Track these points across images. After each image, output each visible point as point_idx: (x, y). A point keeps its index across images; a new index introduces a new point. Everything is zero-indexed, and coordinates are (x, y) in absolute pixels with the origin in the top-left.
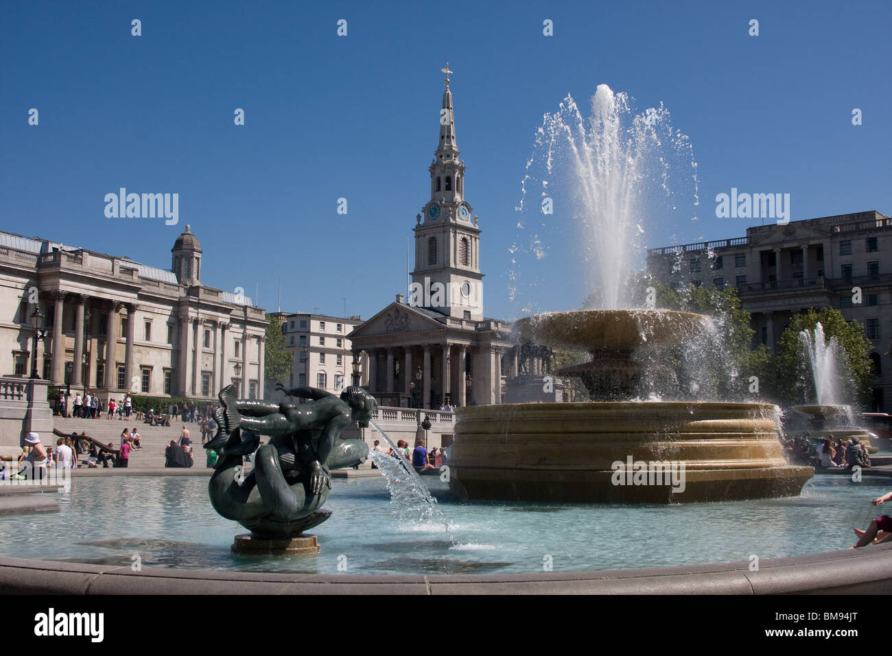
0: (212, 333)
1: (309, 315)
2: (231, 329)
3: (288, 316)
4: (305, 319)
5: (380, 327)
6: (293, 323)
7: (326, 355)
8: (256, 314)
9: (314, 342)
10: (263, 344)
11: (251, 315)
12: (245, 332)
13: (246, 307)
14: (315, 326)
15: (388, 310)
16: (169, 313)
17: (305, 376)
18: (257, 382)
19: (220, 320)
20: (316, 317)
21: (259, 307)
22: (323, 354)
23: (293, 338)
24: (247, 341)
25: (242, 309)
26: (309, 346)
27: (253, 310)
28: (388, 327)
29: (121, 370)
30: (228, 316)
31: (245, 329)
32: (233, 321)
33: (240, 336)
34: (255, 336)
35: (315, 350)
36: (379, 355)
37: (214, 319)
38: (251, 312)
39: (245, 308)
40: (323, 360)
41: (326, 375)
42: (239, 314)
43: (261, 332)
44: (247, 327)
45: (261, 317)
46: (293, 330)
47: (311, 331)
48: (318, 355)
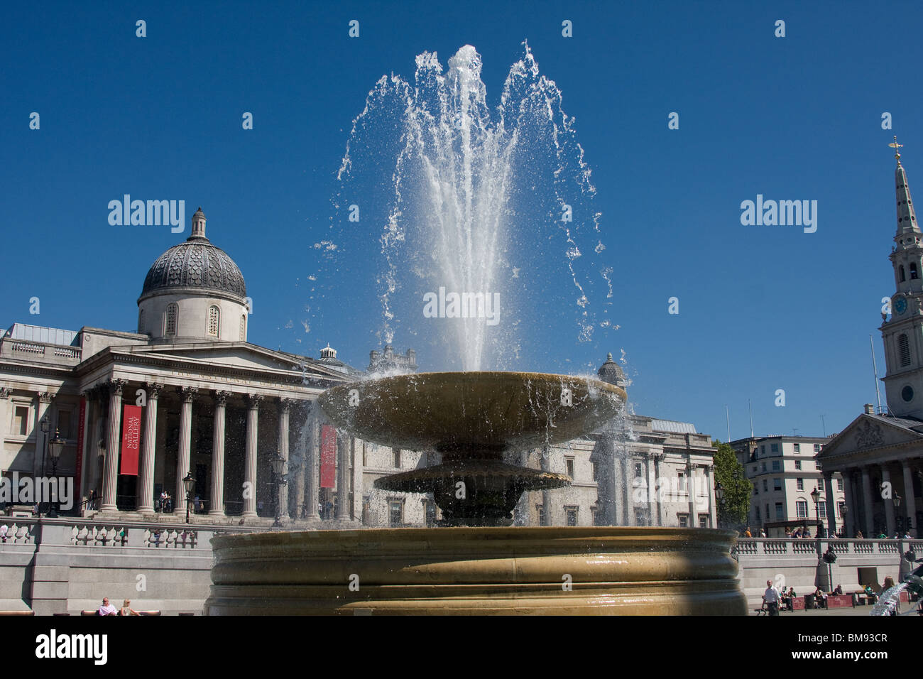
0: (643, 466)
1: (780, 438)
2: (666, 460)
3: (758, 441)
4: (776, 443)
5: (850, 444)
6: (763, 447)
7: (804, 480)
8: (701, 442)
9: (789, 466)
10: (711, 474)
11: (695, 443)
12: (688, 462)
13: (688, 434)
14: (788, 449)
15: (856, 424)
16: (591, 448)
17: (781, 505)
18: (709, 515)
19: (651, 451)
20: (788, 440)
21: (704, 434)
22: (800, 480)
23: (764, 464)
24: (693, 472)
25: (683, 437)
26: (783, 472)
27: (697, 438)
28: (858, 443)
29: (541, 512)
30: (661, 446)
31: (689, 459)
32: (666, 450)
33: (684, 467)
34: (701, 466)
35: (791, 475)
36: (852, 478)
37: (644, 450)
38: (696, 440)
39: (687, 436)
40: (801, 486)
41: (806, 503)
42: (680, 444)
43: (709, 461)
44: (691, 456)
45: (707, 445)
46: (764, 456)
47: (784, 455)
48: (795, 481)
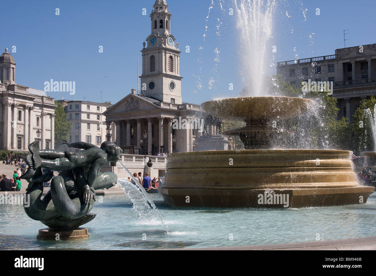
0: (23, 112)
1: (81, 102)
2: (34, 110)
3: (68, 102)
4: (78, 104)
5: (122, 108)
6: (71, 106)
7: (91, 125)
8: (49, 101)
9: (84, 117)
10: (53, 119)
11: (46, 101)
12: (42, 112)
13: (43, 97)
14: (84, 108)
15: (126, 99)
17: (78, 136)
19: (27, 105)
20: (84, 103)
21: (51, 97)
22: (89, 124)
23: (71, 115)
24: (44, 117)
25: (40, 98)
26: (81, 119)
27: (47, 99)
28: (127, 108)
30: (32, 102)
31: (43, 110)
32: (35, 105)
33: (40, 114)
34: (49, 114)
35: (85, 122)
36: (122, 124)
37: (24, 104)
38: (46, 100)
39: (42, 97)
40: (89, 128)
41: (91, 136)
42: (39, 101)
43: (52, 112)
44: (44, 109)
45: (52, 103)
46: (71, 110)
47: (82, 111)
48: (86, 125)
